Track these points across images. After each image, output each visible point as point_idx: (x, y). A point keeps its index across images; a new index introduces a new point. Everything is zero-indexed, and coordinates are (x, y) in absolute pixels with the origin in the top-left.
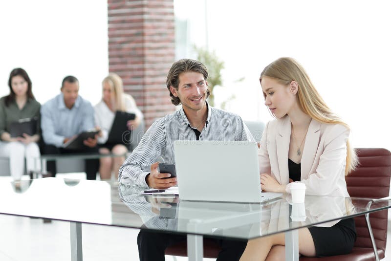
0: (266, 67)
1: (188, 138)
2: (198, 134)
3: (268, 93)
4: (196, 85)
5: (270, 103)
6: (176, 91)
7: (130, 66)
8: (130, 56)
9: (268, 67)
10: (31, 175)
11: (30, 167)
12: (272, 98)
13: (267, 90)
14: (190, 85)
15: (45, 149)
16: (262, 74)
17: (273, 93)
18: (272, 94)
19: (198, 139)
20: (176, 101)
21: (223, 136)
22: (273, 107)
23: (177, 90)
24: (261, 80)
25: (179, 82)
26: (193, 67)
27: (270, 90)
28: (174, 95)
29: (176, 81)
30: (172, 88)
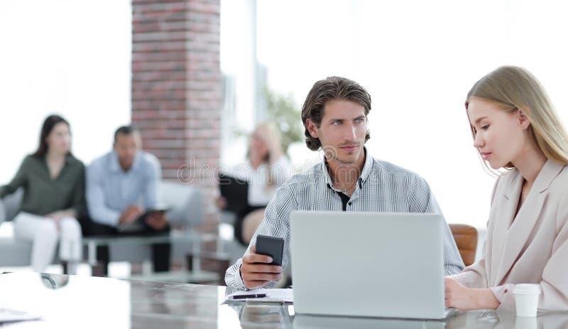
0: (478, 82)
1: (329, 207)
2: (345, 200)
3: (479, 125)
4: (351, 122)
5: (482, 144)
6: (316, 129)
7: (163, 113)
8: (165, 99)
9: (479, 81)
10: (65, 266)
11: (65, 254)
12: (485, 135)
13: (478, 121)
14: (340, 122)
15: (89, 228)
16: (470, 94)
17: (489, 125)
18: (486, 128)
19: (344, 209)
20: (314, 144)
21: (388, 204)
22: (486, 149)
23: (318, 127)
24: (467, 104)
25: (323, 114)
26: (350, 94)
27: (484, 120)
28: (312, 134)
29: (319, 112)
30: (311, 123)
